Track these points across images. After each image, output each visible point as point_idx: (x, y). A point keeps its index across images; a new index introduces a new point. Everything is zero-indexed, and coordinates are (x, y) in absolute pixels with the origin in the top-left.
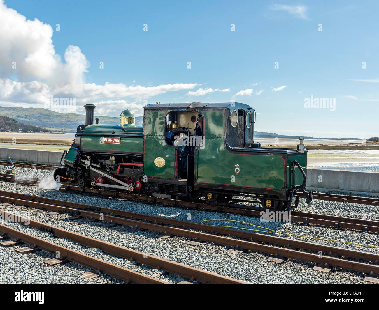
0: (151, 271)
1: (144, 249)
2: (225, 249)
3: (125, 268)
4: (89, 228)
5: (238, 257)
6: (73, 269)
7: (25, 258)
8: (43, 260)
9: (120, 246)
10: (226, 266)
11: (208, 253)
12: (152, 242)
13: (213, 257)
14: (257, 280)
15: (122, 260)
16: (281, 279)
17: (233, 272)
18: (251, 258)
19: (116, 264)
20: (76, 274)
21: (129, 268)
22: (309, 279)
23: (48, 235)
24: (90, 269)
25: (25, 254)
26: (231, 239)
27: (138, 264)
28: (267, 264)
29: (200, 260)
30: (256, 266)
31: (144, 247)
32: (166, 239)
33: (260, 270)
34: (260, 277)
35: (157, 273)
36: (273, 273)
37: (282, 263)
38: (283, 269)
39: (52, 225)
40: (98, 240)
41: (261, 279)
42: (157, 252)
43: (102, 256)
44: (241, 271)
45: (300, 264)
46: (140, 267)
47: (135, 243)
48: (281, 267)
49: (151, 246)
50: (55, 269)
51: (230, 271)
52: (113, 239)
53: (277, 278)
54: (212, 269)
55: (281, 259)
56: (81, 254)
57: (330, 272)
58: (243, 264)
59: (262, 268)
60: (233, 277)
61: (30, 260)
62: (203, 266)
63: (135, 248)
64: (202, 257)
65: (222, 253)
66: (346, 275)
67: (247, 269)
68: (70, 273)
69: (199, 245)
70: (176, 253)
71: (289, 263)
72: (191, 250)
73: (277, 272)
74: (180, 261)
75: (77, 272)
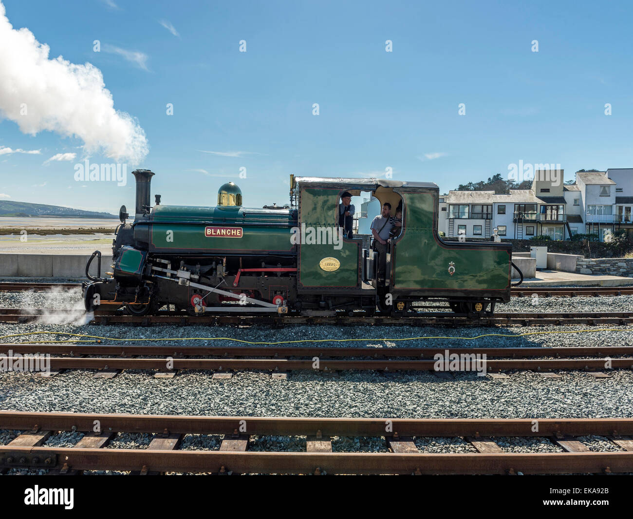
5: (51, 380)
10: (31, 397)
14: (79, 406)
16: (113, 397)
17: (42, 403)
18: (70, 379)
22: (149, 390)
28: (94, 383)
30: (77, 388)
33: (84, 392)
34: (83, 402)
36: (102, 392)
37: (115, 377)
38: (115, 385)
41: (84, 404)
44: (55, 399)
45: (138, 373)
48: (112, 382)
51: (38, 402)
53: (107, 397)
54: (8, 406)
55: (113, 372)
57: (174, 377)
59: (86, 389)
60: (42, 409)
66: (192, 377)
67: (64, 395)
71: (124, 376)
73: (107, 390)
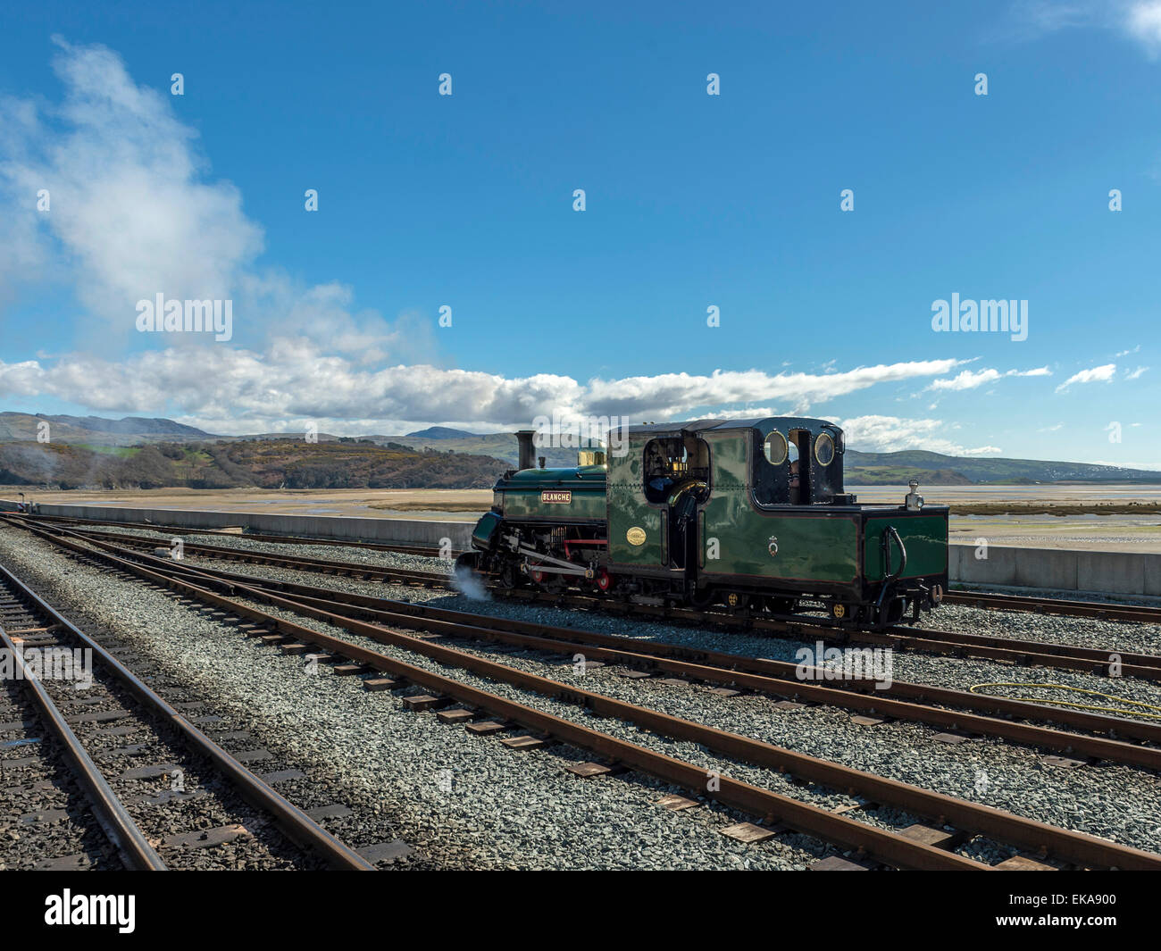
0: (831, 798)
1: (815, 747)
2: (1033, 755)
3: (764, 790)
4: (677, 697)
5: (1072, 774)
6: (637, 788)
7: (525, 759)
8: (568, 764)
9: (754, 739)
10: (1037, 796)
11: (987, 762)
12: (836, 732)
13: (1001, 771)
14: (1125, 832)
15: (758, 770)
17: (1055, 809)
18: (1109, 778)
19: (741, 779)
20: (644, 799)
21: (775, 791)
23: (580, 712)
24: (678, 787)
25: (524, 752)
26: (1052, 730)
27: (797, 781)
29: (963, 777)
30: (1122, 798)
31: (814, 744)
32: (872, 726)
33: (1135, 808)
34: (1135, 827)
35: (847, 805)
39: (590, 689)
40: (700, 723)
41: (1136, 831)
42: (847, 756)
43: (707, 761)
44: (1079, 808)
46: (802, 788)
47: (792, 734)
49: (833, 740)
50: (594, 787)
51: (1048, 806)
52: (736, 723)
54: (997, 801)
56: (656, 754)
58: (1085, 793)
59: (1140, 804)
60: (1054, 821)
61: (536, 764)
62: (972, 792)
63: (793, 746)
64: (969, 771)
65: (1027, 764)
67: (1096, 805)
68: (627, 795)
69: (961, 743)
70: (899, 759)
72: (940, 755)
74: (908, 777)
75: (646, 794)
